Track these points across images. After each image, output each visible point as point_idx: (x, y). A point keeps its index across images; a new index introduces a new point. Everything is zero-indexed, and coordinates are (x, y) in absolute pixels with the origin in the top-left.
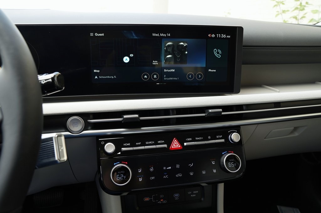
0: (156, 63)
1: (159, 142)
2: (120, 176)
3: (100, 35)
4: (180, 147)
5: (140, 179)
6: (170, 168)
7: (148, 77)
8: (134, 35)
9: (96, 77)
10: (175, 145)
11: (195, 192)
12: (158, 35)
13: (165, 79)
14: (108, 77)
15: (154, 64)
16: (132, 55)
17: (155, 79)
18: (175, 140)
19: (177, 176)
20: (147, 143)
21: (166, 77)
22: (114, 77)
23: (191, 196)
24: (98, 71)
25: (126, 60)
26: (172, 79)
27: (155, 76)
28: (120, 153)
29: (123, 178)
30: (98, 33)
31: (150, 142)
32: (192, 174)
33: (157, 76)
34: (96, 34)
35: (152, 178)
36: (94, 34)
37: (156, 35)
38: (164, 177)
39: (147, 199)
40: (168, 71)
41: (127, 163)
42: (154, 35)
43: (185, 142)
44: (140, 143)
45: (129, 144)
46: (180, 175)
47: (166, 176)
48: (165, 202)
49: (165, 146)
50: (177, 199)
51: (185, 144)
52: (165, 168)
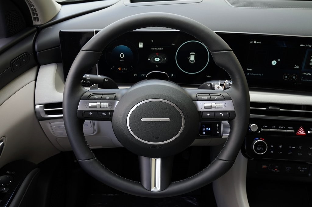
0: (297, 67)
1: (289, 128)
2: (259, 148)
3: (258, 43)
4: (304, 133)
5: (271, 152)
6: (294, 147)
7: (288, 77)
8: (284, 44)
9: (248, 74)
10: (301, 132)
11: (304, 168)
12: (304, 45)
13: (301, 80)
14: (257, 74)
15: (296, 68)
16: (279, 60)
17: (294, 79)
18: (302, 128)
19: (298, 154)
20: (280, 127)
21: (303, 79)
22: (261, 75)
23: (300, 171)
24: (251, 70)
25: (274, 63)
26: (307, 80)
27: (294, 77)
28: (259, 132)
29: (261, 149)
30: (257, 41)
31: (282, 127)
32: (310, 155)
33: (296, 78)
34: (255, 42)
35: (280, 153)
36: (253, 42)
37: (303, 45)
38: (289, 153)
39: (265, 167)
40: (306, 74)
41: (263, 139)
42: (301, 45)
43: (309, 131)
44: (275, 127)
45: (267, 126)
46: (301, 154)
47: (291, 153)
48: (278, 171)
49: (293, 131)
50: (288, 171)
51: (309, 132)
52: (290, 147)
